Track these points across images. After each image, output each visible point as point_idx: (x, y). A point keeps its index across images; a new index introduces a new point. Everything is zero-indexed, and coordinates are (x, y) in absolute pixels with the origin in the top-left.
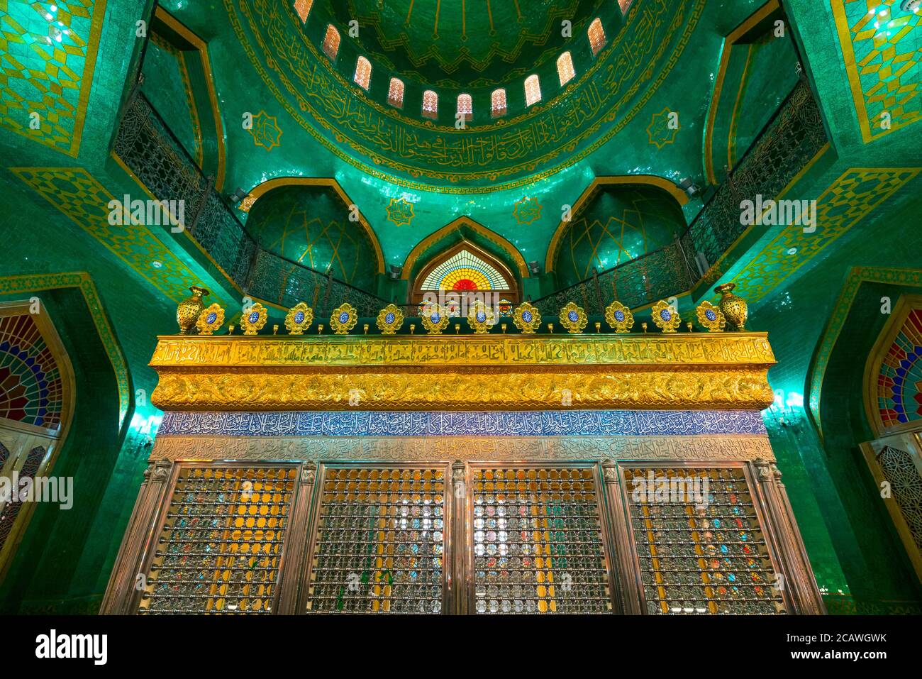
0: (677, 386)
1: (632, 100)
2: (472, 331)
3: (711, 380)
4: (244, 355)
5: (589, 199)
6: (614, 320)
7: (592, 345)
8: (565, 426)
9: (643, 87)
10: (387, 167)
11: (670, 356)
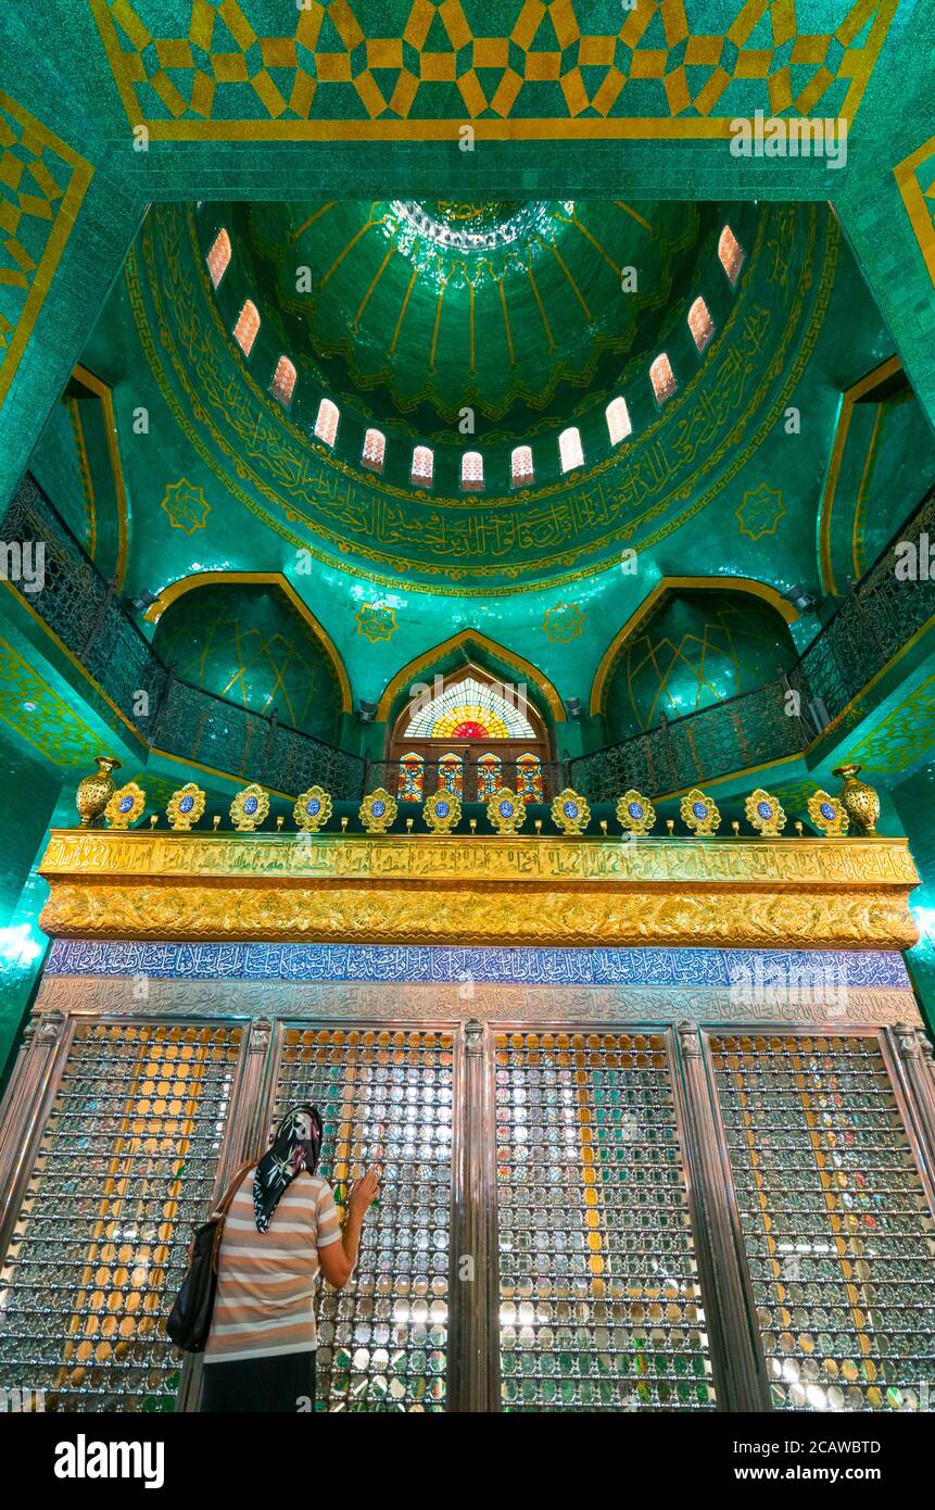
0: (782, 915)
1: (713, 471)
2: (494, 831)
3: (830, 907)
4: (171, 860)
5: (654, 608)
6: (692, 817)
7: (663, 853)
8: (625, 971)
9: (728, 455)
10: (360, 556)
11: (772, 871)
